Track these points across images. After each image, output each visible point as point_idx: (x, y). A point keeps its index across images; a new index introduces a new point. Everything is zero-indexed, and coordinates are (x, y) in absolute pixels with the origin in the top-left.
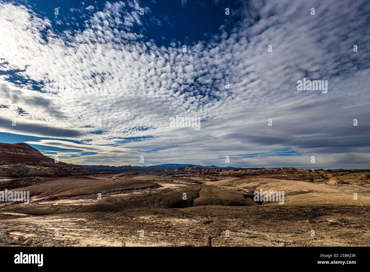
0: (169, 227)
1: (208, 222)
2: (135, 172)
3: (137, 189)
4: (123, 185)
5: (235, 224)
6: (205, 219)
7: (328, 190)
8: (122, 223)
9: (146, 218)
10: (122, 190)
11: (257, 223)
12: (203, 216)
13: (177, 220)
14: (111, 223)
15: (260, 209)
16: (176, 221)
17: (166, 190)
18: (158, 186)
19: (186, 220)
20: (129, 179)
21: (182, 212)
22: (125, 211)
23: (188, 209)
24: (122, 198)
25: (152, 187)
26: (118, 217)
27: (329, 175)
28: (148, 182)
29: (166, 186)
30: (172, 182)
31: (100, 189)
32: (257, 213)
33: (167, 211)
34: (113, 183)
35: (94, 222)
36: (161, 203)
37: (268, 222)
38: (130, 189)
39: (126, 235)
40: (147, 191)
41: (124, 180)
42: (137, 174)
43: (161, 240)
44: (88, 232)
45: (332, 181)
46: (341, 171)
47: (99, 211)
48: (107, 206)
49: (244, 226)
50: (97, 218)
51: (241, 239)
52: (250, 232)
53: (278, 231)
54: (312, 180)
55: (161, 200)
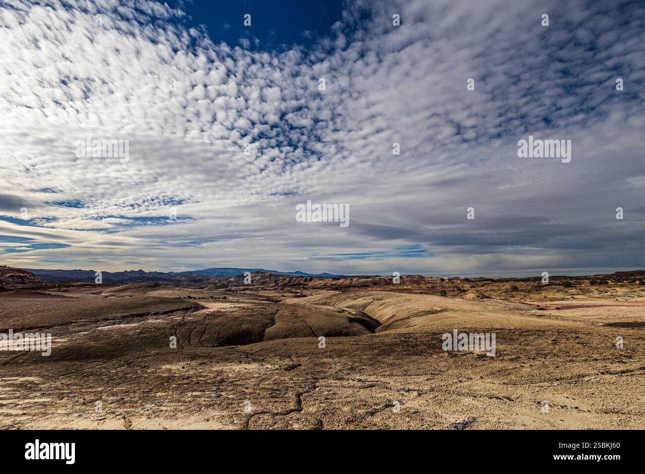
0: (222, 381)
1: (293, 367)
2: (151, 283)
3: (156, 314)
4: (126, 307)
5: (338, 367)
6: (287, 362)
7: (467, 307)
8: (125, 380)
9: (174, 367)
10: (124, 317)
11: (373, 362)
12: (282, 357)
13: (237, 367)
14: (99, 382)
15: (376, 340)
16: (233, 369)
17: (213, 315)
18: (198, 307)
19: (253, 367)
20: (138, 296)
21: (244, 352)
22: (130, 357)
23: (255, 347)
24: (122, 333)
25: (187, 309)
26: (114, 368)
27: (467, 286)
28: (178, 300)
29: (214, 307)
30: (225, 300)
31: (73, 316)
32: (371, 347)
33: (216, 351)
34: (103, 304)
35: (58, 384)
36: (203, 338)
37: (390, 360)
38: (142, 315)
39: (133, 404)
40: (177, 318)
41: (129, 297)
42: (156, 286)
43: (208, 406)
44: (44, 405)
45: (470, 295)
46: (482, 280)
47: (71, 360)
48: (89, 348)
49: (352, 369)
50: (67, 374)
51: (350, 391)
52: (363, 378)
53: (406, 374)
54: (444, 294)
55: (203, 333)
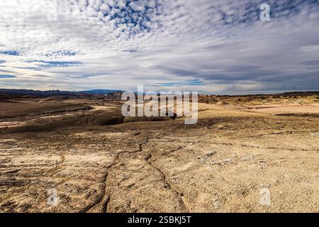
0: (105, 140)
1: (138, 134)
2: (65, 97)
3: (69, 111)
4: (53, 108)
5: (158, 133)
6: (135, 132)
7: (217, 108)
8: (58, 140)
9: (81, 134)
10: (53, 113)
11: (173, 131)
12: (132, 130)
13: (112, 134)
14: (46, 141)
15: (175, 122)
16: (110, 135)
17: (98, 112)
18: (90, 108)
19: (119, 134)
20: (59, 103)
21: (115, 128)
22: (59, 130)
23: (119, 126)
24: (54, 120)
25: (84, 109)
26: (52, 135)
27: (218, 99)
28: (79, 105)
29: (98, 108)
30: (103, 105)
31: (26, 112)
32: (173, 125)
33: (101, 127)
34: (40, 106)
35: (25, 142)
36: (95, 121)
37: (181, 130)
38: (62, 112)
39: (64, 150)
40: (80, 113)
41: (52, 103)
42: (67, 98)
43: (99, 150)
44: (20, 151)
45: (219, 103)
46: (226, 96)
47: (30, 132)
48: (37, 126)
49: (164, 134)
50: (29, 137)
51: (163, 143)
53: (188, 136)
54: (207, 102)
